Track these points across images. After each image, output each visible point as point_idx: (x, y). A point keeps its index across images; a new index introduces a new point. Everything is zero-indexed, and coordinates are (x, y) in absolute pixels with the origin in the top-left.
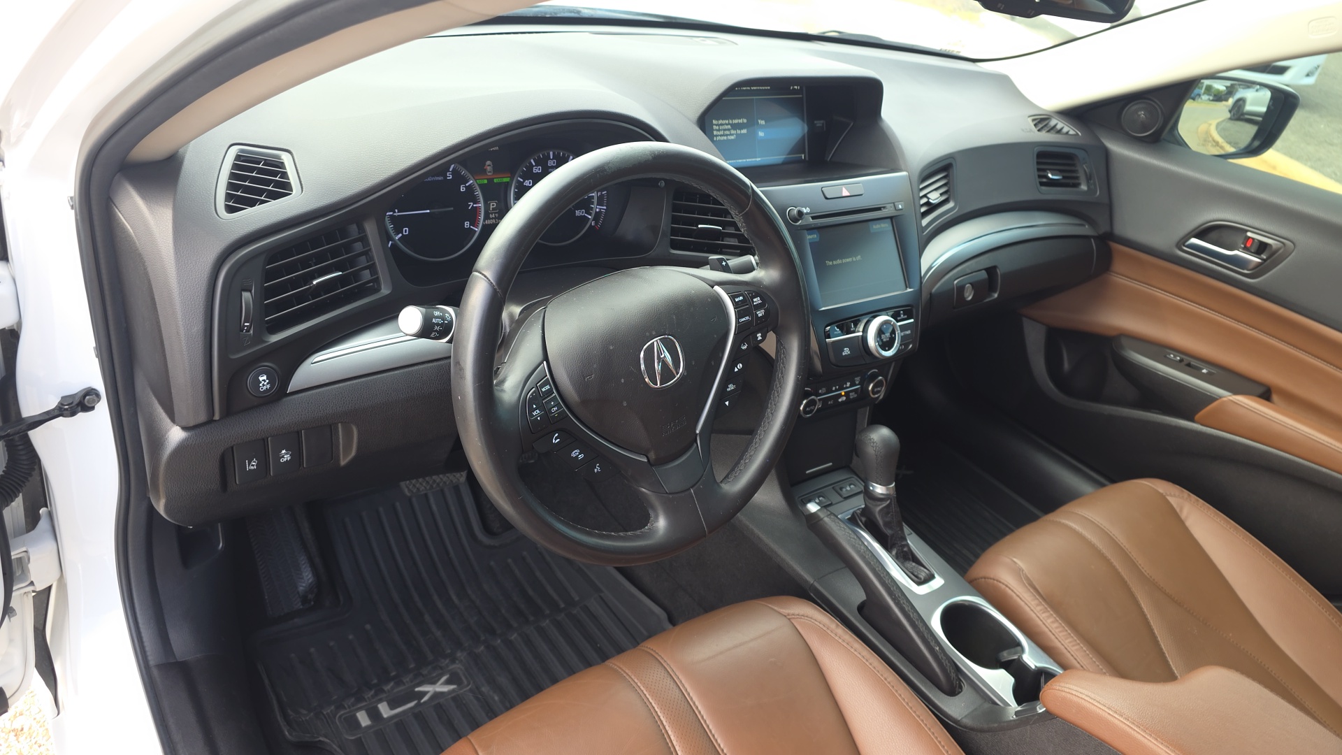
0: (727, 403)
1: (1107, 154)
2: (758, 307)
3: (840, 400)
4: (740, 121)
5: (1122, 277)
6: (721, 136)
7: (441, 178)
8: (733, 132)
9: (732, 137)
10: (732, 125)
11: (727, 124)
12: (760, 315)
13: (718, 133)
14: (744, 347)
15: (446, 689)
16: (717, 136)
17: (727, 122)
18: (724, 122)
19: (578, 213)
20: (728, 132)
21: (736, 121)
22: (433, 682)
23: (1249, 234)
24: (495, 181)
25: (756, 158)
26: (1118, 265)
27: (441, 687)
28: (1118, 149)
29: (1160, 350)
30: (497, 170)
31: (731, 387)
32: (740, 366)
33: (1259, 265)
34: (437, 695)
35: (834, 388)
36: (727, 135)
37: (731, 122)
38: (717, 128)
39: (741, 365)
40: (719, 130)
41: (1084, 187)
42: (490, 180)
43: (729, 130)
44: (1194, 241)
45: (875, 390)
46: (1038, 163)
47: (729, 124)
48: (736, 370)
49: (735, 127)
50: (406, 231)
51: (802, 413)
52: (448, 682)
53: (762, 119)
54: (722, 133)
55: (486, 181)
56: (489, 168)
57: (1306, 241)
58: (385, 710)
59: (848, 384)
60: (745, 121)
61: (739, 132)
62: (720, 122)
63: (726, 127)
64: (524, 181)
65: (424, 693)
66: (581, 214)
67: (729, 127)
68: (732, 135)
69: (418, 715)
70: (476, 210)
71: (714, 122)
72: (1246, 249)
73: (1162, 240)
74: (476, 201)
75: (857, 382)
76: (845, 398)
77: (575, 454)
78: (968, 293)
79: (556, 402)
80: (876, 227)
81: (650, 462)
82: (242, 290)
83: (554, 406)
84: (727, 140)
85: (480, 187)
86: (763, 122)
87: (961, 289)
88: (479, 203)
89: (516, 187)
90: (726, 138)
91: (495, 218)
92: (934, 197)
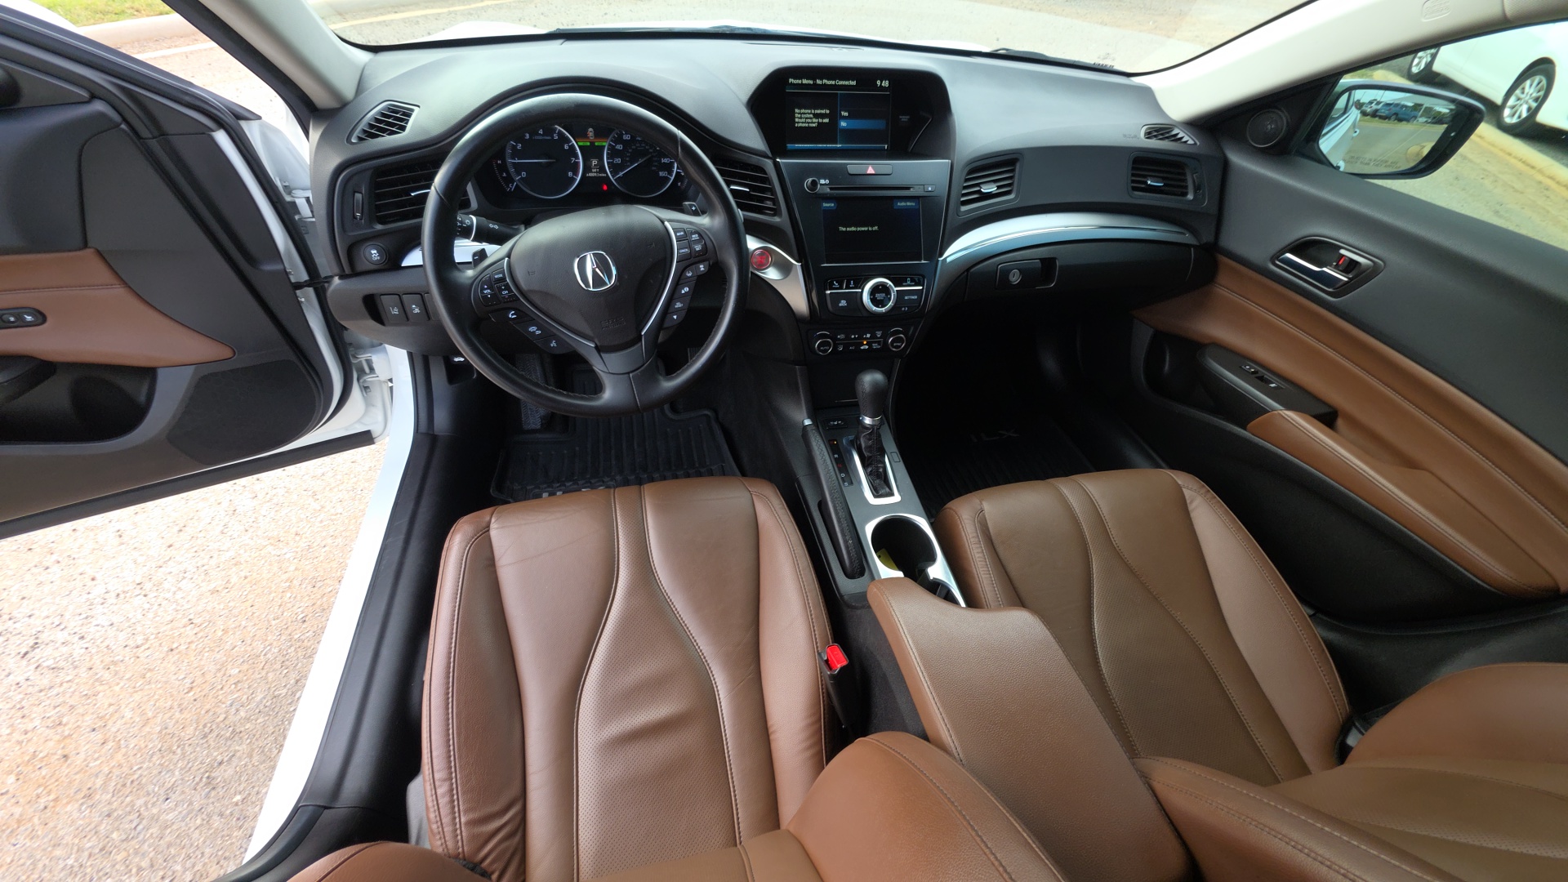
1: (1226, 164)
2: (696, 242)
3: (862, 348)
4: (823, 111)
5: (1226, 289)
6: (802, 123)
7: (549, 138)
8: (814, 120)
9: (814, 125)
10: (814, 114)
11: (809, 114)
12: (697, 249)
13: (800, 120)
16: (798, 123)
17: (809, 111)
18: (807, 111)
19: (661, 174)
20: (809, 120)
21: (819, 111)
23: (1343, 252)
24: (596, 144)
25: (837, 144)
26: (1223, 278)
28: (1239, 160)
29: (1237, 359)
30: (595, 138)
33: (1347, 283)
35: (853, 337)
36: (808, 123)
37: (813, 111)
38: (800, 116)
40: (801, 118)
41: (1190, 197)
42: (592, 143)
43: (811, 118)
44: (1289, 255)
45: (895, 345)
46: (1133, 168)
47: (811, 113)
49: (816, 116)
50: (524, 174)
51: (818, 351)
53: (845, 111)
54: (803, 120)
55: (588, 144)
56: (591, 134)
57: (1398, 261)
59: (868, 336)
60: (828, 112)
61: (820, 120)
62: (803, 111)
63: (809, 116)
64: (615, 146)
66: (665, 174)
67: (811, 116)
68: (814, 123)
70: (577, 164)
71: (797, 111)
72: (1337, 268)
73: (1257, 253)
74: (576, 157)
75: (879, 336)
76: (867, 347)
77: (532, 329)
78: (1015, 278)
79: (507, 287)
80: (901, 204)
81: (597, 347)
82: (355, 192)
83: (505, 290)
84: (809, 127)
85: (579, 147)
86: (846, 114)
87: (1006, 273)
88: (579, 159)
89: (608, 149)
90: (807, 125)
91: (597, 172)
92: (986, 189)
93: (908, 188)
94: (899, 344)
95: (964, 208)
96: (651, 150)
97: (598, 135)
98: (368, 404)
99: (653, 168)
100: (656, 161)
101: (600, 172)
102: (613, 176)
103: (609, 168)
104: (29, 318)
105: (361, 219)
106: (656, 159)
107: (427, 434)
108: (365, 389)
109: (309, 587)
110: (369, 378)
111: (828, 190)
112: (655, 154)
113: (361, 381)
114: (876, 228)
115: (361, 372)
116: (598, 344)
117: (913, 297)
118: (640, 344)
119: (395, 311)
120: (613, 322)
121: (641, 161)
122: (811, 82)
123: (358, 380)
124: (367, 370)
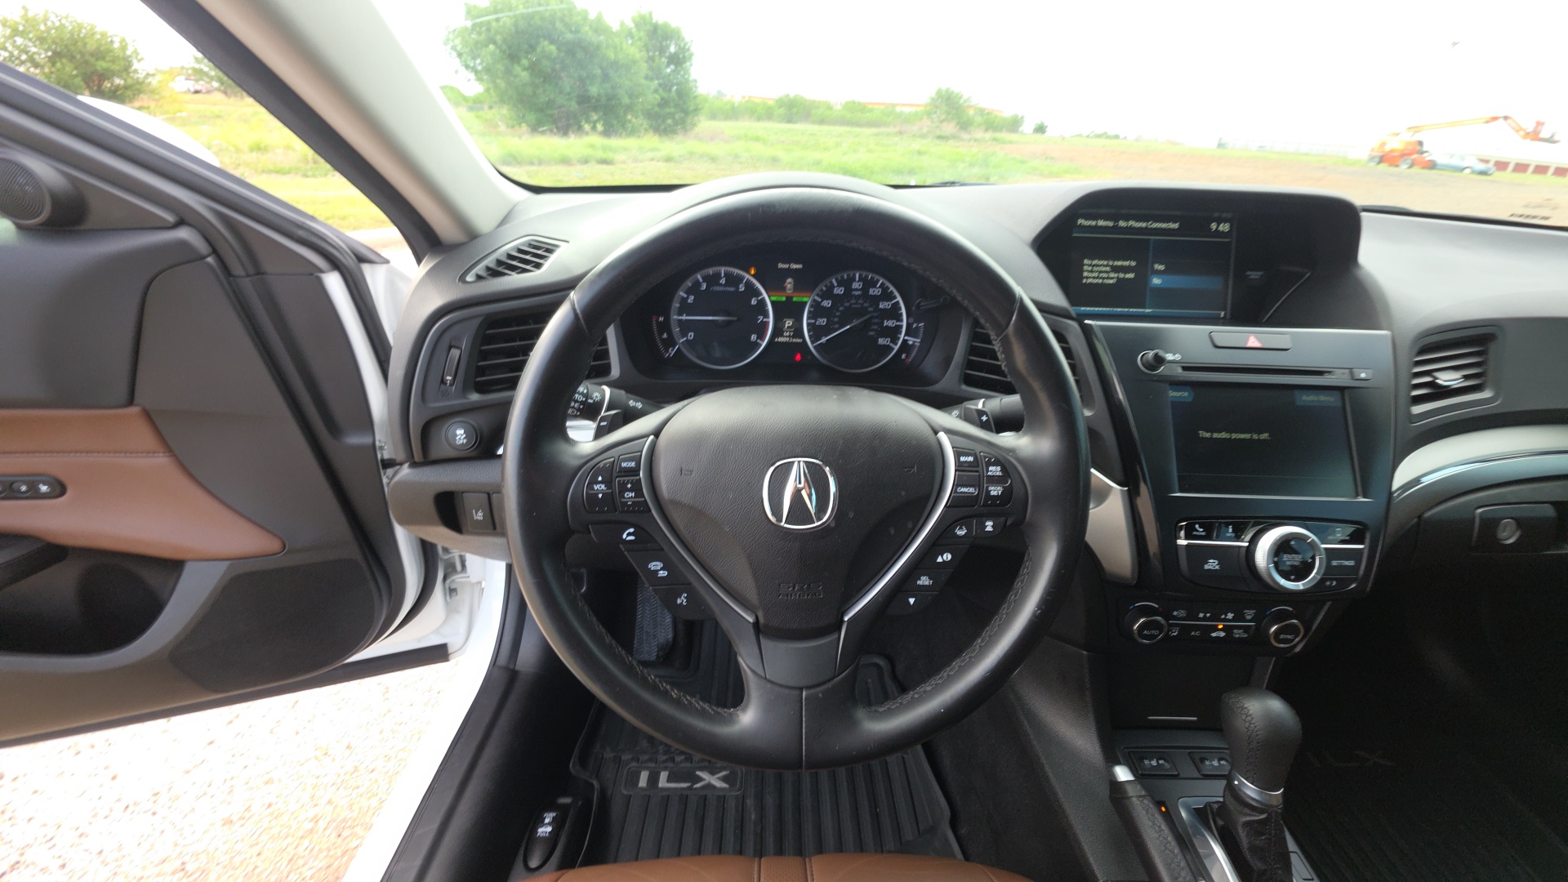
0: (912, 601)
3: (1214, 635)
4: (1126, 263)
6: (1094, 278)
7: (732, 289)
8: (1114, 275)
9: (1111, 281)
10: (1112, 267)
11: (1104, 266)
13: (1090, 275)
14: (961, 532)
15: (719, 784)
16: (1087, 278)
17: (1105, 263)
18: (1101, 262)
19: (881, 341)
20: (1105, 275)
21: (1119, 263)
22: (712, 773)
24: (795, 299)
25: (1144, 308)
27: (716, 781)
30: (796, 288)
31: (924, 581)
32: (948, 557)
34: (709, 786)
35: (1201, 615)
36: (1104, 278)
37: (1111, 262)
38: (1090, 268)
39: (950, 557)
40: (1092, 271)
42: (789, 298)
43: (1106, 272)
45: (1282, 636)
47: (1107, 266)
48: (940, 560)
49: (1115, 269)
50: (691, 335)
51: (1136, 636)
52: (724, 779)
53: (1161, 264)
54: (1096, 275)
55: (784, 299)
56: (789, 286)
58: (663, 781)
59: (1230, 616)
60: (1133, 264)
61: (1121, 275)
62: (1095, 262)
63: (1104, 269)
64: (822, 301)
65: (700, 779)
66: (885, 343)
67: (1108, 269)
68: (1112, 278)
69: (684, 798)
70: (765, 325)
71: (1086, 261)
74: (766, 315)
75: (1249, 617)
76: (1222, 634)
77: (655, 565)
78: (1509, 536)
79: (637, 487)
80: (1308, 398)
81: (756, 624)
82: (450, 347)
83: (631, 490)
84: (1102, 284)
85: (773, 303)
86: (1161, 267)
87: (1490, 525)
88: (768, 317)
89: (811, 306)
90: (1100, 281)
91: (789, 336)
92: (1447, 379)
93: (1320, 373)
94: (1289, 637)
95: (1417, 409)
96: (870, 309)
97: (798, 288)
98: (450, 610)
99: (871, 333)
100: (875, 324)
101: (794, 337)
102: (812, 342)
103: (809, 331)
104: (44, 488)
105: (451, 385)
106: (876, 321)
107: (506, 668)
108: (452, 591)
109: (334, 835)
110: (458, 579)
111: (1180, 370)
112: (876, 314)
113: (448, 581)
114: (1265, 436)
115: (450, 570)
116: (762, 620)
117: (1347, 563)
118: (834, 636)
119: (479, 516)
120: (801, 589)
121: (855, 322)
122: (1110, 224)
123: (445, 579)
124: (459, 567)
